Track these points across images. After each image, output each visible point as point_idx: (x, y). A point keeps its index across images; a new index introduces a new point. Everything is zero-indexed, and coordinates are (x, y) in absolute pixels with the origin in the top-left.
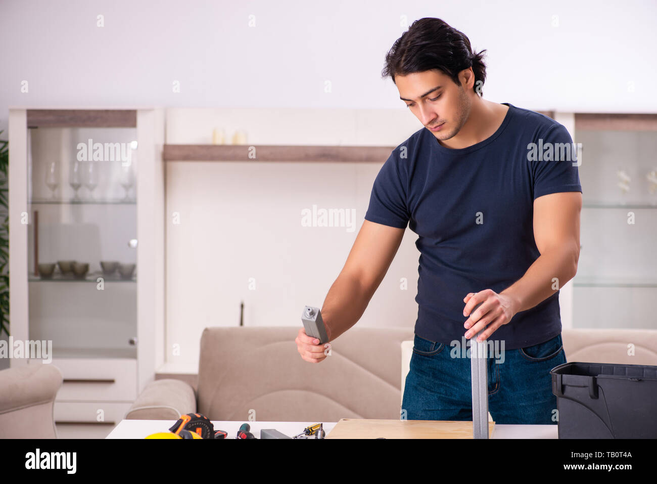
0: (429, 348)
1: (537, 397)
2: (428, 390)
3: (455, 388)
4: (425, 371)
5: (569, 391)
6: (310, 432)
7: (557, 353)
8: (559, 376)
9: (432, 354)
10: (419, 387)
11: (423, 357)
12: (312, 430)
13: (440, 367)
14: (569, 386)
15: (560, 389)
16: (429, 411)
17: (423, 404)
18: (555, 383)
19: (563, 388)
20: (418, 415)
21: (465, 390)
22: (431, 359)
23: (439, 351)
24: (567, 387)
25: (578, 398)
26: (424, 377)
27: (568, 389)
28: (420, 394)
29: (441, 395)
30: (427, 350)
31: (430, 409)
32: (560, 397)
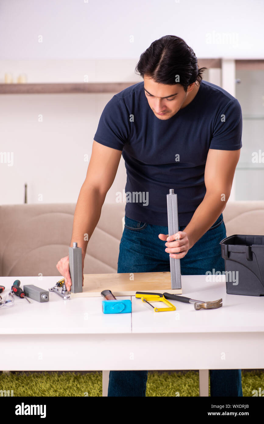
0: (136, 226)
1: (210, 253)
2: (137, 252)
3: (156, 251)
4: (135, 240)
5: (232, 256)
6: (60, 285)
7: (220, 224)
8: (226, 246)
9: (139, 229)
10: (131, 250)
11: (132, 231)
12: (61, 283)
13: (145, 238)
14: (233, 252)
15: (227, 255)
16: (139, 265)
17: (134, 261)
18: (223, 250)
19: (229, 253)
20: (131, 269)
21: (162, 252)
22: (138, 233)
23: (143, 228)
24: (231, 253)
25: (238, 260)
26: (135, 244)
27: (232, 254)
28: (132, 254)
29: (147, 255)
30: (135, 227)
31: (139, 264)
32: (227, 259)
